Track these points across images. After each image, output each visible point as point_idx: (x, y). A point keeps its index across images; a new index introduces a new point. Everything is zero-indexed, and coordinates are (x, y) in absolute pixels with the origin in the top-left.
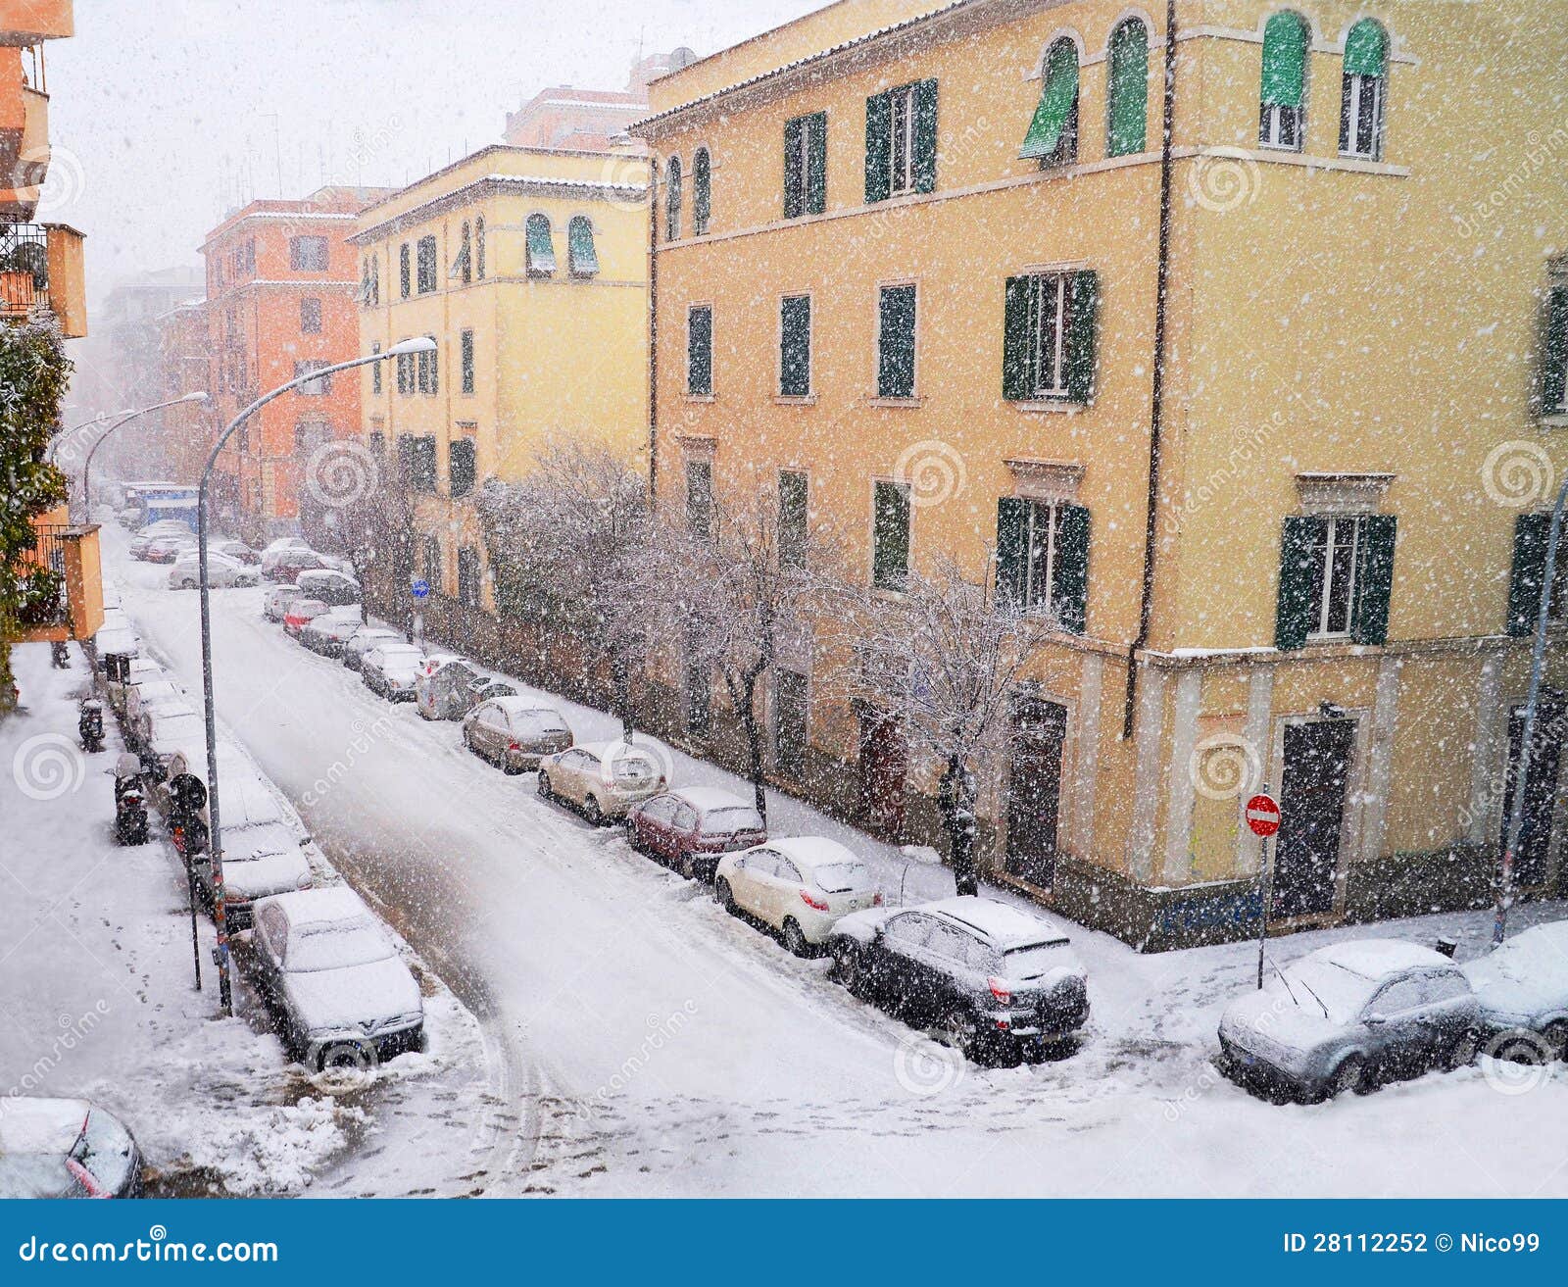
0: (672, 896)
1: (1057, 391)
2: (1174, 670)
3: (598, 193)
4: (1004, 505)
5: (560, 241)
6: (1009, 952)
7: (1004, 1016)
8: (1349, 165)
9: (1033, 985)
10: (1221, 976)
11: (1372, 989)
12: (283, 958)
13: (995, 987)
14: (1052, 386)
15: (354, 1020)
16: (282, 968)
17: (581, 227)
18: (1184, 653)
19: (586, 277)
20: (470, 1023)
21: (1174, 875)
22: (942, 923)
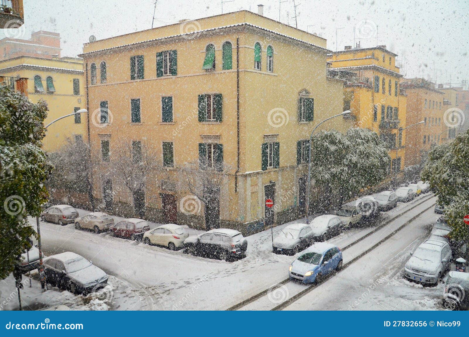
0: (132, 244)
1: (212, 119)
2: (246, 176)
3: (52, 70)
4: (200, 145)
5: (44, 83)
6: (233, 237)
7: (234, 250)
8: (268, 73)
9: (238, 243)
10: (262, 238)
11: (299, 232)
12: (65, 270)
13: (232, 245)
14: (211, 119)
15: (94, 280)
16: (66, 273)
17: (50, 79)
18: (247, 173)
19: (52, 93)
20: (113, 278)
21: (249, 219)
22: (215, 234)
